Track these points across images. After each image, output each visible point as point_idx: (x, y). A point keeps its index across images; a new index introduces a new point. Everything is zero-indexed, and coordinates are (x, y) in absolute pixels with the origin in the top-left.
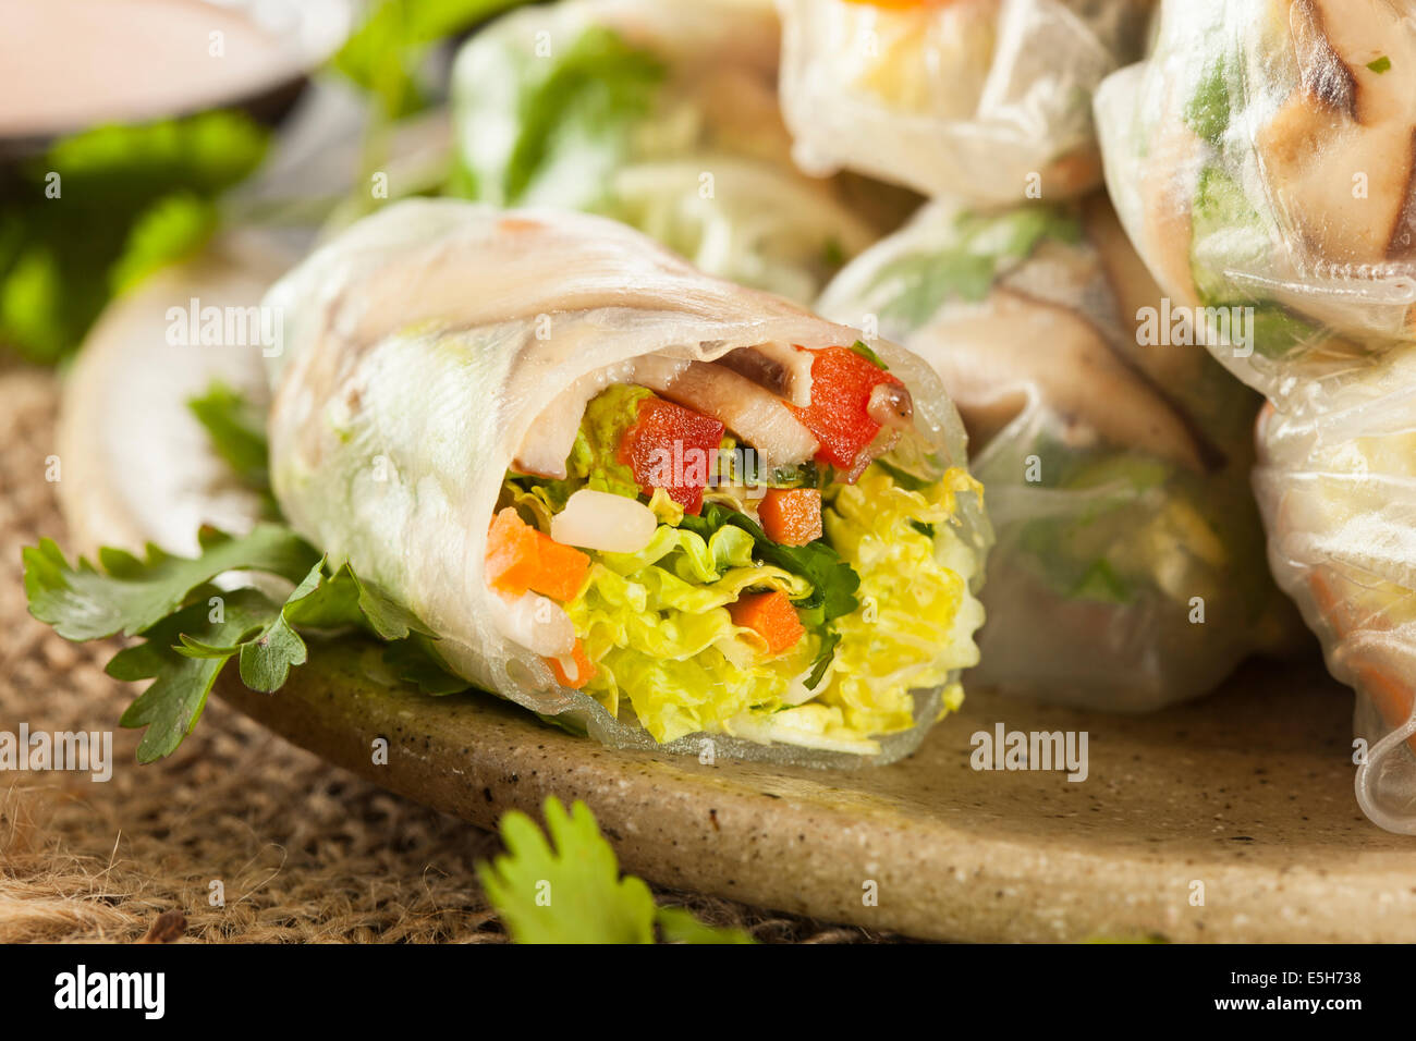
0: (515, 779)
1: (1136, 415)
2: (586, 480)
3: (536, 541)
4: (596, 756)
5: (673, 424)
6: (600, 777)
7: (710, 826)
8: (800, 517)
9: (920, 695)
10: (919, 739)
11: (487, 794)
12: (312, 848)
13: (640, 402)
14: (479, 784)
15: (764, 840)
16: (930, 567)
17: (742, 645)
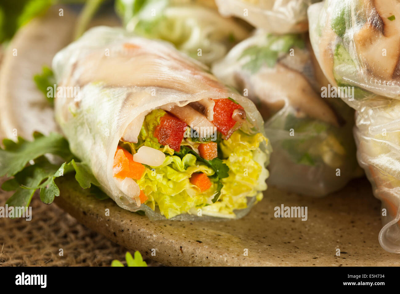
0: (123, 231)
1: (319, 110)
2: (144, 141)
3: (128, 162)
4: (147, 224)
5: (171, 125)
6: (148, 233)
7: (180, 252)
8: (211, 151)
9: (249, 199)
10: (248, 210)
11: (115, 234)
12: (65, 236)
13: (161, 118)
14: (112, 231)
15: (196, 257)
16: (252, 163)
17: (192, 190)
